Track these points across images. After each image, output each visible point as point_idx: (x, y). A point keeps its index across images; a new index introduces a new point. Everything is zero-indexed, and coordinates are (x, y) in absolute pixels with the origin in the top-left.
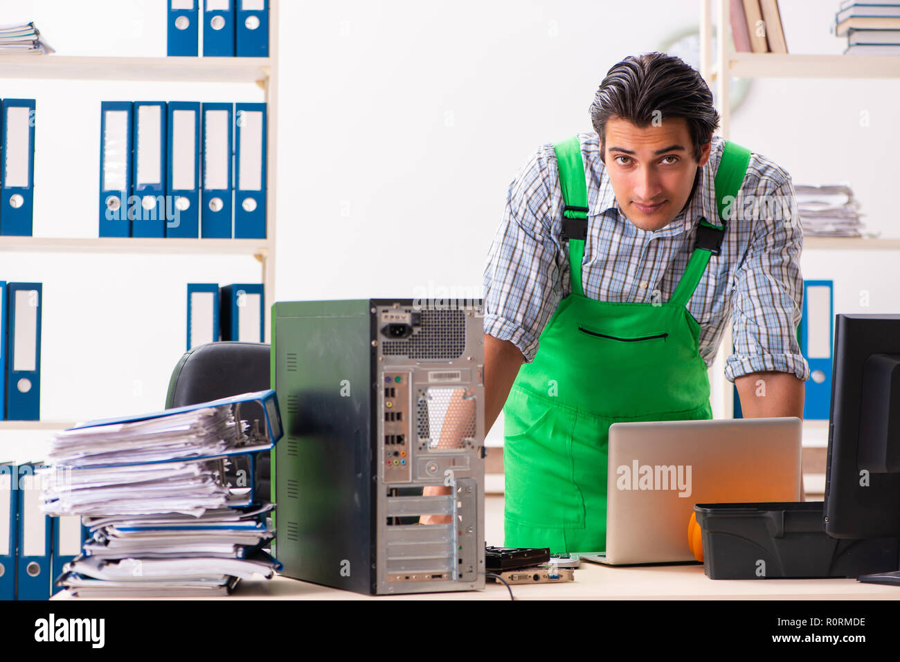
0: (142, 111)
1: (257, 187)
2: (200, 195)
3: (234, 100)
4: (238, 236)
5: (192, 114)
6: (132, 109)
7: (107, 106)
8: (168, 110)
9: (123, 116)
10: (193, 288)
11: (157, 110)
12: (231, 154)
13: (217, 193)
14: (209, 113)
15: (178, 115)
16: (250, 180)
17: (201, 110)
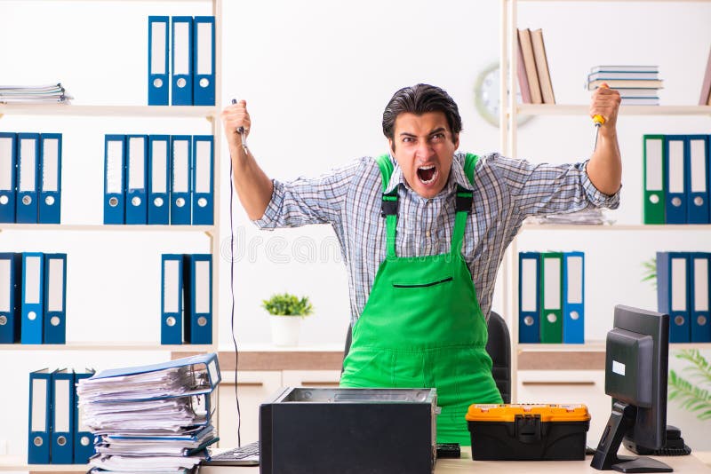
0: (132, 141)
1: (207, 190)
2: (170, 196)
3: (192, 133)
4: (194, 224)
5: (165, 143)
6: (125, 139)
7: (109, 138)
8: (149, 140)
9: (119, 144)
10: (166, 257)
11: (142, 140)
12: (190, 169)
13: (181, 195)
14: (176, 142)
15: (155, 144)
16: (202, 186)
17: (170, 140)
